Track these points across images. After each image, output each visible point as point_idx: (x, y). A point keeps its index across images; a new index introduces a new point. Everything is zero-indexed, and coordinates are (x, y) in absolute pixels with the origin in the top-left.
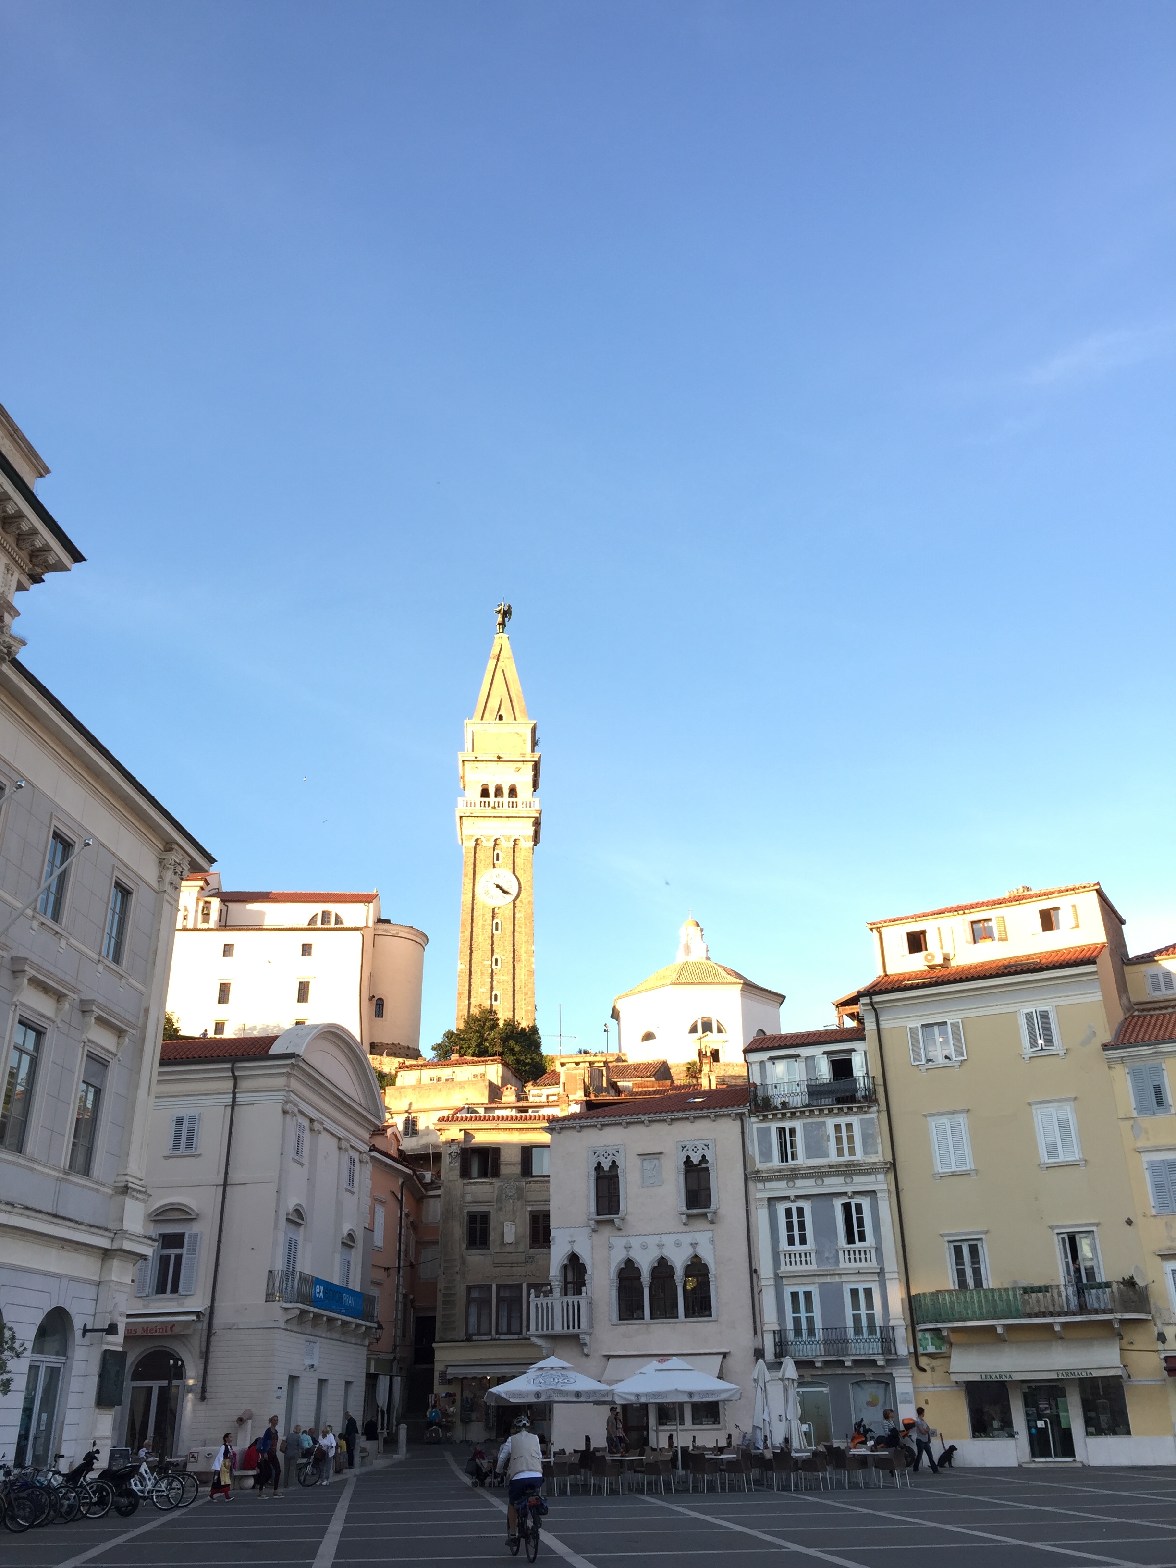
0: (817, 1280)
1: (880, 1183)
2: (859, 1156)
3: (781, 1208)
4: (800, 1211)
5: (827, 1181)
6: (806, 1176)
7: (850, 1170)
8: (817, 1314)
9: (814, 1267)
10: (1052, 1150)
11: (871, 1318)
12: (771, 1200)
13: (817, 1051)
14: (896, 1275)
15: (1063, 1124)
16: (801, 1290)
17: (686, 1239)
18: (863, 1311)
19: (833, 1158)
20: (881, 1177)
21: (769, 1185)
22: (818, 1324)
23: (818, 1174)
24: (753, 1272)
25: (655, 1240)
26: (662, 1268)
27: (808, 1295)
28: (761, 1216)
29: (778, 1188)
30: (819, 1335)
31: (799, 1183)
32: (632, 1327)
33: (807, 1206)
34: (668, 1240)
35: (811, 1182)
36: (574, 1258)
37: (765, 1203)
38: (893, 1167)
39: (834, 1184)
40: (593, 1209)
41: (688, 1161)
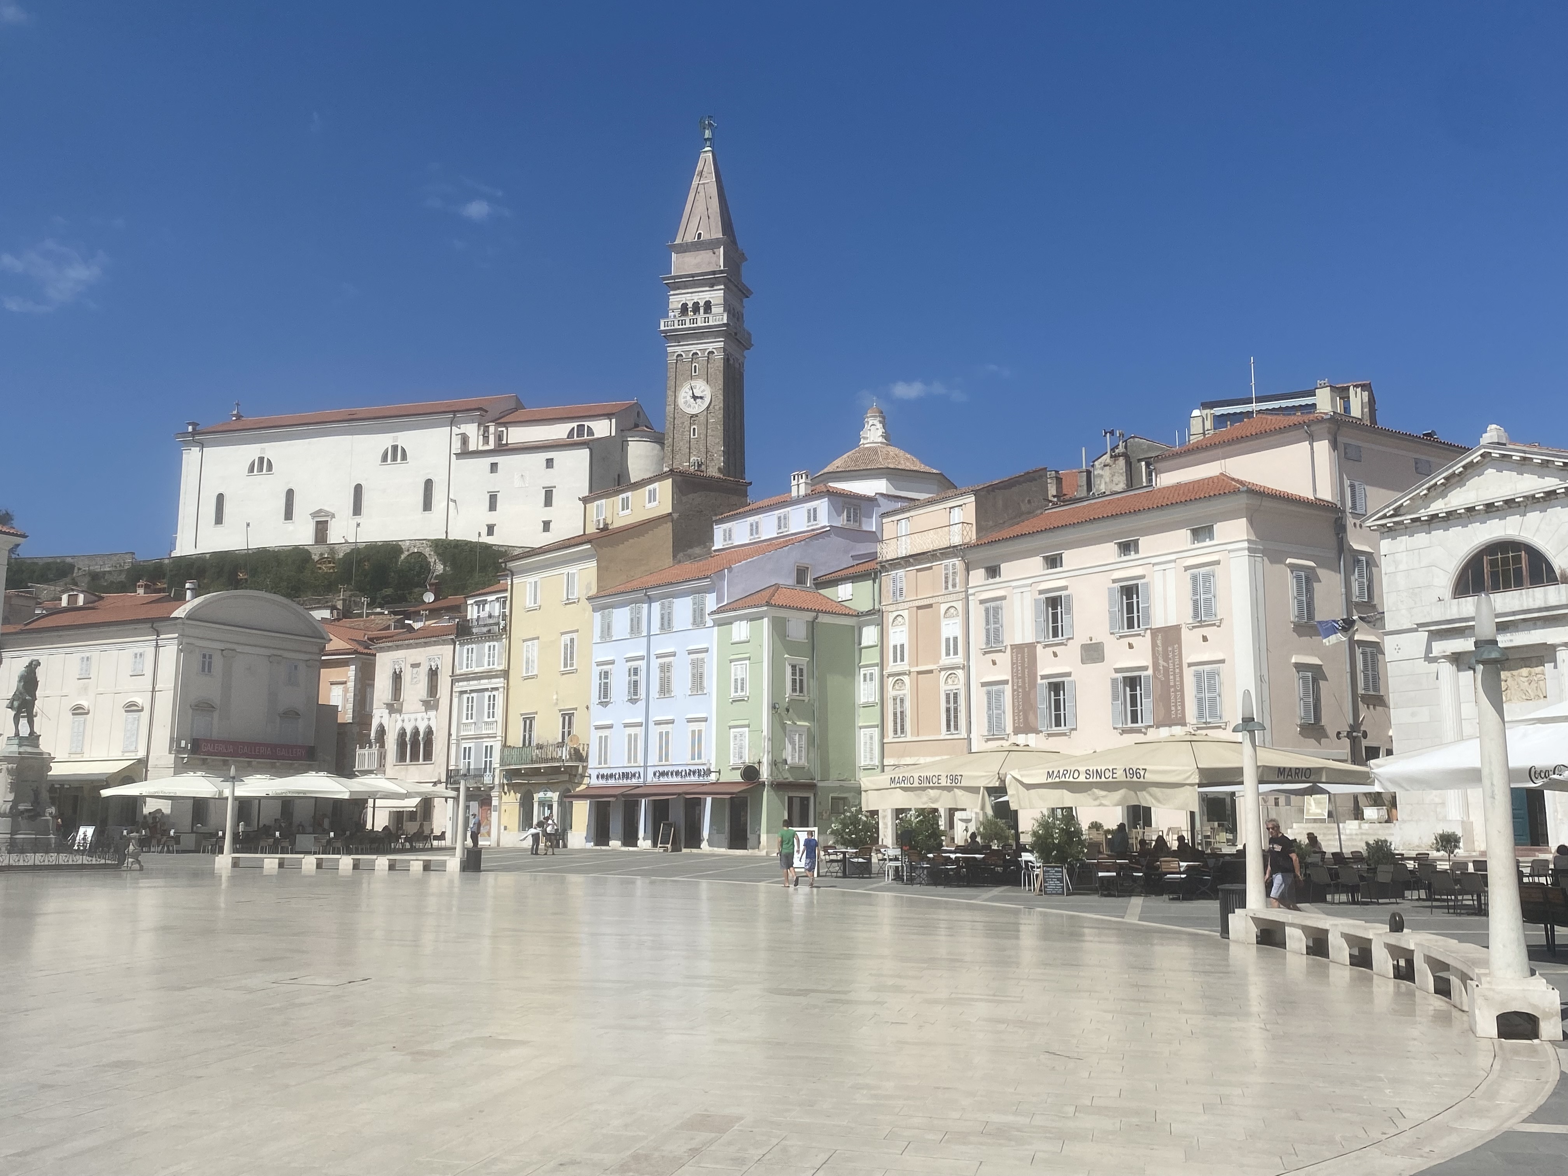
0: (474, 741)
1: (499, 682)
2: (496, 667)
3: (465, 696)
4: (472, 698)
5: (482, 681)
6: (474, 679)
7: (489, 675)
8: (472, 761)
9: (473, 733)
10: (567, 662)
11: (491, 761)
12: (461, 692)
13: (493, 597)
14: (500, 738)
16: (467, 746)
17: (426, 715)
18: (488, 759)
19: (486, 667)
20: (502, 679)
21: (461, 684)
22: (472, 767)
23: (478, 675)
24: (450, 735)
25: (413, 716)
26: (416, 732)
27: (470, 748)
28: (457, 701)
29: (464, 685)
30: (472, 773)
31: (472, 683)
32: (402, 765)
33: (474, 695)
34: (419, 716)
35: (475, 682)
36: (382, 726)
37: (457, 694)
38: (506, 674)
40: (390, 698)
41: (431, 669)
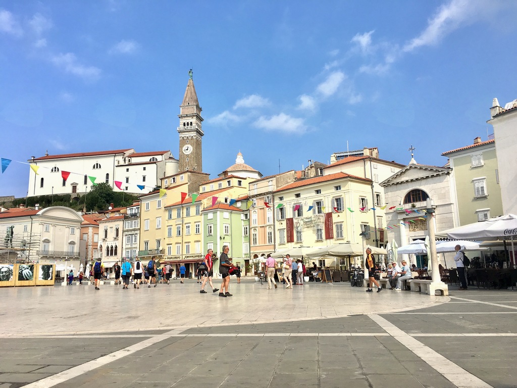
0: (130, 249)
1: (137, 232)
2: (137, 228)
3: (127, 236)
7: (134, 230)
8: (129, 255)
9: (129, 247)
10: (158, 226)
12: (126, 235)
13: (135, 207)
14: (138, 248)
15: (160, 221)
16: (128, 251)
17: (115, 242)
18: (135, 254)
19: (133, 228)
23: (131, 230)
24: (122, 248)
25: (111, 242)
26: (112, 247)
28: (124, 238)
29: (127, 233)
31: (129, 232)
32: (108, 257)
33: (130, 236)
34: (113, 242)
36: (101, 245)
38: (139, 229)
39: (133, 232)
40: (104, 237)
41: (116, 229)
